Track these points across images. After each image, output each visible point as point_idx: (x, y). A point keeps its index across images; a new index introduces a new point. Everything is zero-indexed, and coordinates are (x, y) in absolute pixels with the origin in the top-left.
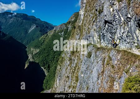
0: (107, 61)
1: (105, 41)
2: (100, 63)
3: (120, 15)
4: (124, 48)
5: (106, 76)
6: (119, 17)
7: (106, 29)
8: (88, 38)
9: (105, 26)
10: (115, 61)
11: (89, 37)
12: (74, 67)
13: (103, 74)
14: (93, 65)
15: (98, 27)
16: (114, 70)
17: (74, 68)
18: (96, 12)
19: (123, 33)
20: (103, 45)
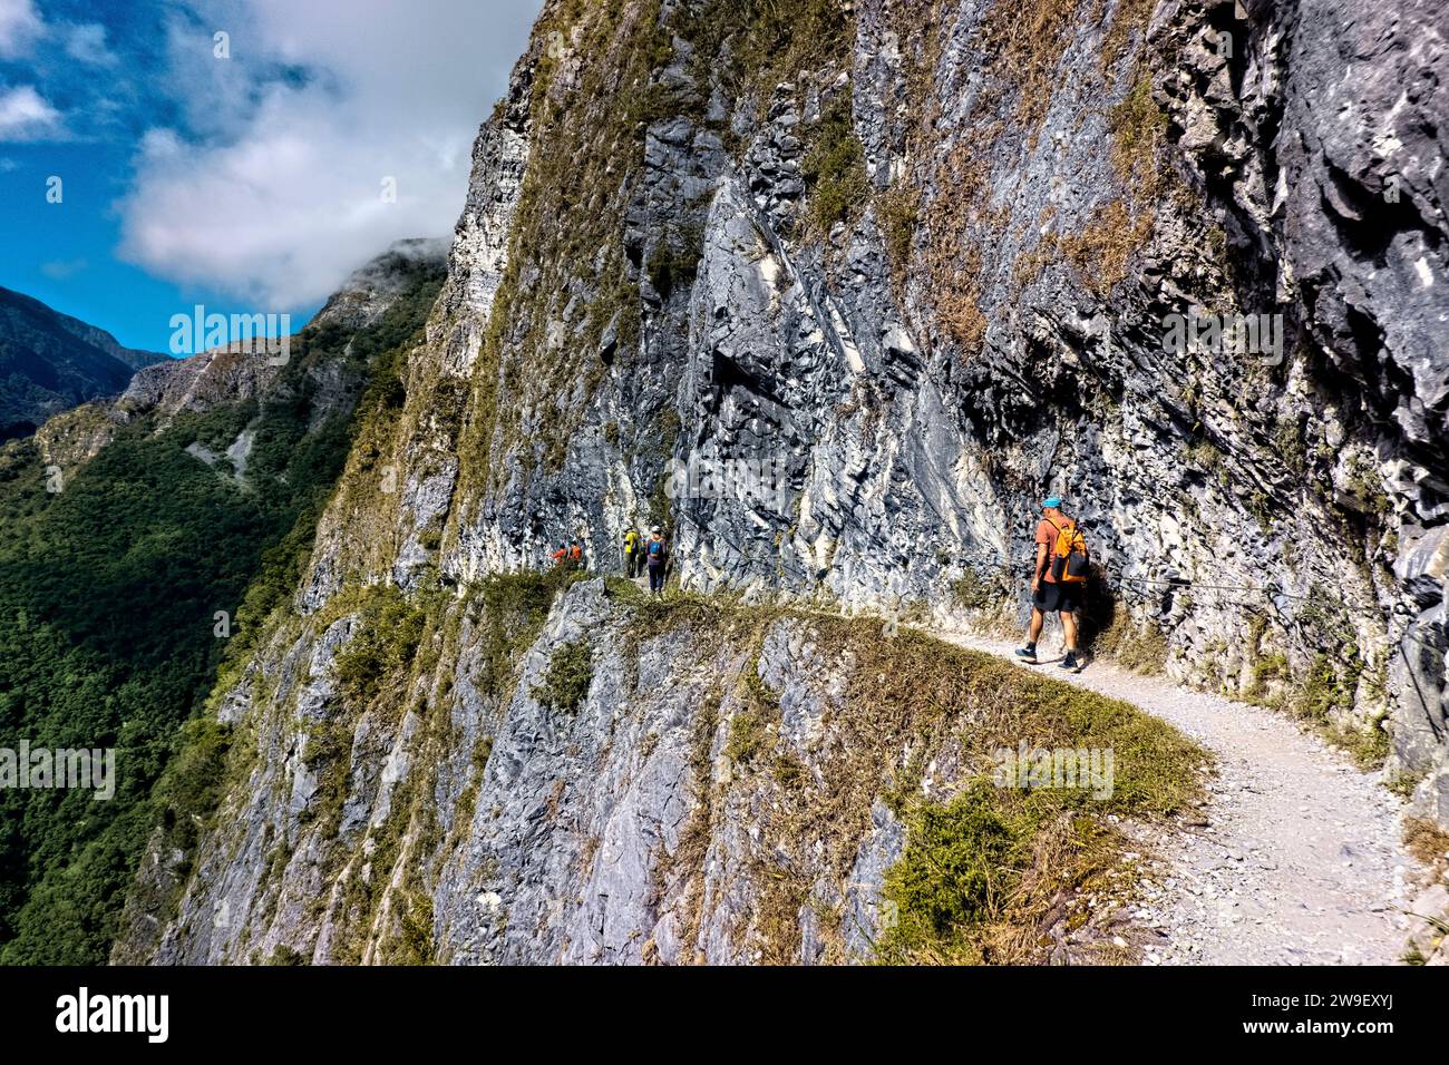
0: (738, 726)
1: (710, 544)
2: (674, 748)
3: (840, 328)
4: (872, 603)
5: (732, 866)
6: (831, 338)
7: (722, 433)
8: (547, 511)
9: (714, 408)
10: (808, 722)
11: (559, 499)
12: (378, 836)
13: (696, 860)
14: (605, 776)
15: (643, 405)
16: (803, 804)
17: (369, 846)
18: (628, 267)
19: (861, 478)
20: (698, 580)
